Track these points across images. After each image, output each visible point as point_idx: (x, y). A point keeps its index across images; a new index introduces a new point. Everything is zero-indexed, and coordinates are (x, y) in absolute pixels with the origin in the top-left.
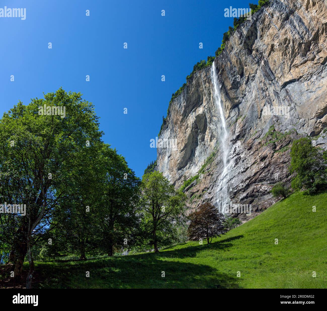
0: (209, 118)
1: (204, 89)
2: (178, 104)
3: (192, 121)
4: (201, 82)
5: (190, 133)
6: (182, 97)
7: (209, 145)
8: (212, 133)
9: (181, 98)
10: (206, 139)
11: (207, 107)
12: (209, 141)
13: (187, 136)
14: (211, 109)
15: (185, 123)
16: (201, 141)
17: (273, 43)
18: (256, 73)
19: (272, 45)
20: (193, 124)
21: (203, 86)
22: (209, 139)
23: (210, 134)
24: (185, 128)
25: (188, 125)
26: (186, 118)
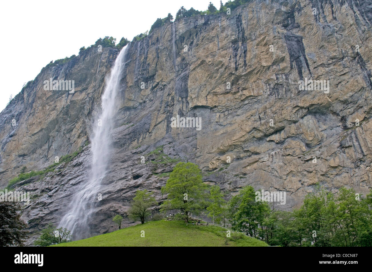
0: (88, 110)
1: (97, 72)
2: (53, 75)
3: (63, 104)
4: (98, 63)
5: (55, 117)
6: (63, 70)
7: (75, 141)
8: (85, 128)
9: (61, 69)
10: (73, 133)
11: (91, 96)
12: (76, 136)
13: (49, 119)
14: (95, 101)
15: (53, 103)
16: (65, 132)
17: (205, 59)
18: (170, 83)
19: (203, 61)
20: (64, 108)
21: (97, 68)
22: (78, 134)
23: (81, 129)
24: (50, 109)
25: (56, 106)
26: (57, 98)
